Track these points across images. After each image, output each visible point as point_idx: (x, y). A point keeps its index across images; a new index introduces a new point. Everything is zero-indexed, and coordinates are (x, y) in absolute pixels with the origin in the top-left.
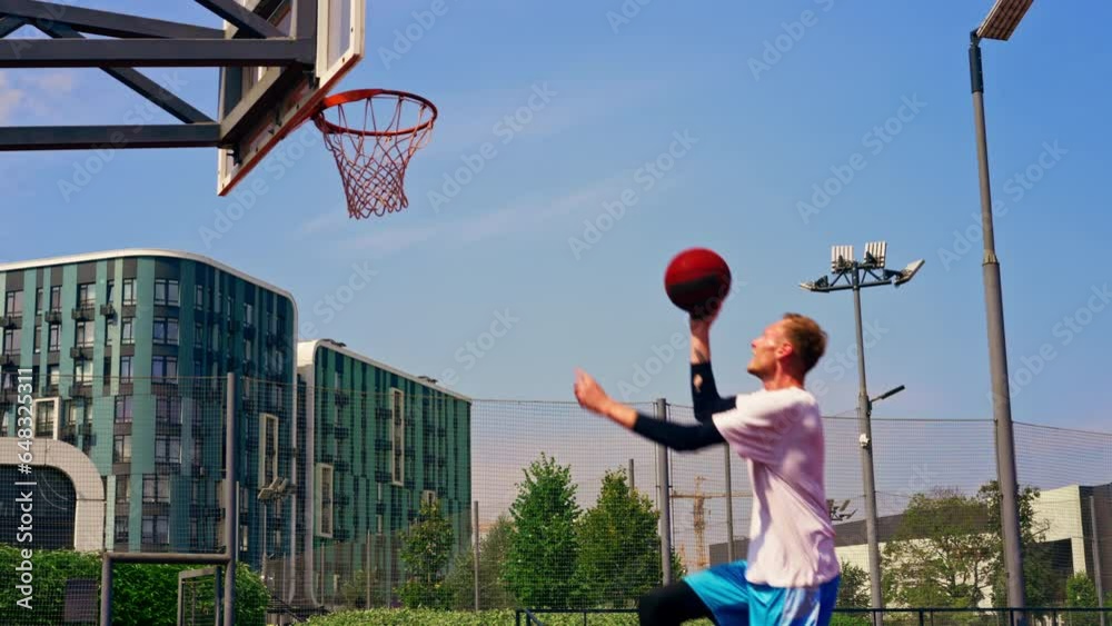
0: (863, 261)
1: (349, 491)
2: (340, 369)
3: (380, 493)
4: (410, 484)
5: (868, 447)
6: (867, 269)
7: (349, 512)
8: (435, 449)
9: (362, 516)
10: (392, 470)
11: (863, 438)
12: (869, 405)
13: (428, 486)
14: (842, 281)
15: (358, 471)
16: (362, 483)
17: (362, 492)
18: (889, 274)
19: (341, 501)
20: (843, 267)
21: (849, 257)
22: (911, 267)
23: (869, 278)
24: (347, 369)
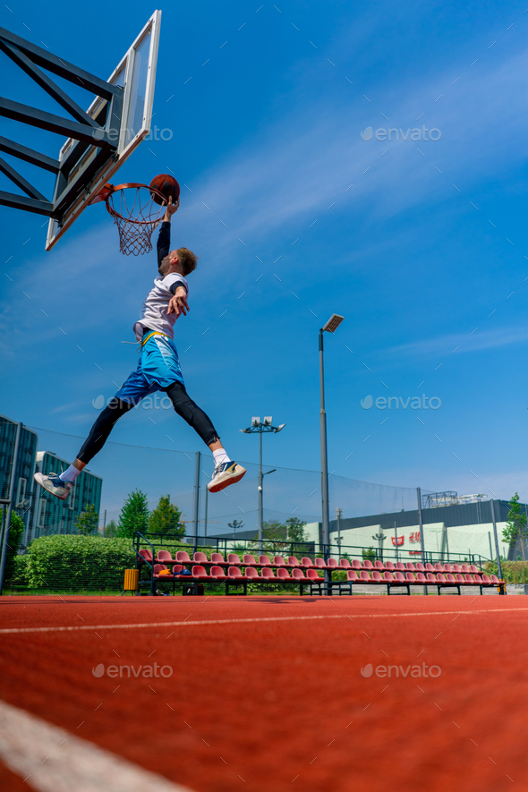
0: (264, 423)
1: (52, 510)
2: (53, 463)
3: (64, 511)
4: (76, 509)
5: (261, 492)
6: (265, 426)
7: (51, 518)
8: (87, 495)
9: (56, 519)
10: (69, 503)
11: (260, 488)
12: (262, 476)
13: (83, 510)
14: (256, 430)
15: (56, 503)
16: (57, 507)
17: (57, 510)
18: (273, 428)
19: (48, 513)
20: (256, 425)
21: (258, 421)
22: (281, 426)
23: (266, 429)
24: (56, 464)
